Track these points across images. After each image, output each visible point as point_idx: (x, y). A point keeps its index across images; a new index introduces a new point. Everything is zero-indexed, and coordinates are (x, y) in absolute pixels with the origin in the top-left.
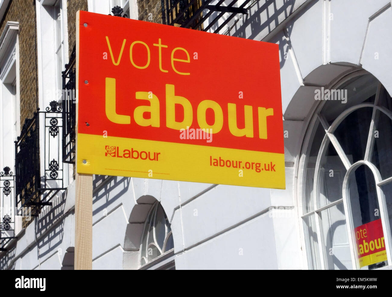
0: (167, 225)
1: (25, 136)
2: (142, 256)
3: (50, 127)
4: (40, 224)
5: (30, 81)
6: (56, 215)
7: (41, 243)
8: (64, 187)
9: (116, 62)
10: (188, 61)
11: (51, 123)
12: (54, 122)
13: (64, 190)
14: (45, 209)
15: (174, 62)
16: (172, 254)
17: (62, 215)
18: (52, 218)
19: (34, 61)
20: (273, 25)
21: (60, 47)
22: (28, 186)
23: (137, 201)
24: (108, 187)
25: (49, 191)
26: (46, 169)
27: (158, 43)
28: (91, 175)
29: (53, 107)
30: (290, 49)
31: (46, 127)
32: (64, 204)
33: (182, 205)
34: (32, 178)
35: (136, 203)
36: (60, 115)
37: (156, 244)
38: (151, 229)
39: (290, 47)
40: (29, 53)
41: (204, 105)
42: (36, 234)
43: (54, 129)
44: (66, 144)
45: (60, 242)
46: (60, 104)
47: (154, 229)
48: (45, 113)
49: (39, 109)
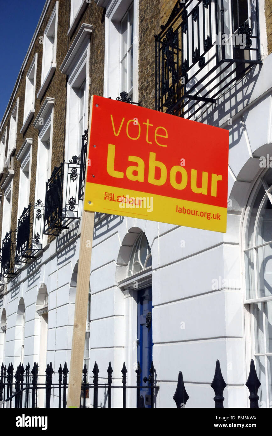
0: (148, 249)
1: (53, 179)
2: (129, 269)
3: (72, 174)
4: (60, 241)
5: (60, 140)
6: (71, 236)
7: (60, 255)
8: (78, 217)
9: (117, 133)
10: (167, 137)
11: (72, 171)
12: (74, 171)
13: (78, 219)
14: (64, 231)
15: (157, 136)
16: (151, 270)
17: (76, 236)
18: (68, 238)
19: (63, 126)
20: (233, 112)
21: (83, 117)
22: (54, 214)
23: (128, 230)
24: (109, 219)
25: (68, 219)
26: (67, 203)
27: (146, 122)
28: (94, 212)
29: (74, 160)
30: (245, 130)
31: (68, 173)
32: (77, 229)
33: (160, 236)
34: (56, 209)
35: (128, 232)
36: (79, 166)
37: (140, 262)
38: (137, 251)
39: (244, 129)
40: (60, 121)
41: (175, 169)
42: (57, 248)
43: (74, 175)
44: (82, 187)
45: (73, 255)
46: (80, 158)
47: (139, 251)
48: (69, 164)
49: (64, 161)
